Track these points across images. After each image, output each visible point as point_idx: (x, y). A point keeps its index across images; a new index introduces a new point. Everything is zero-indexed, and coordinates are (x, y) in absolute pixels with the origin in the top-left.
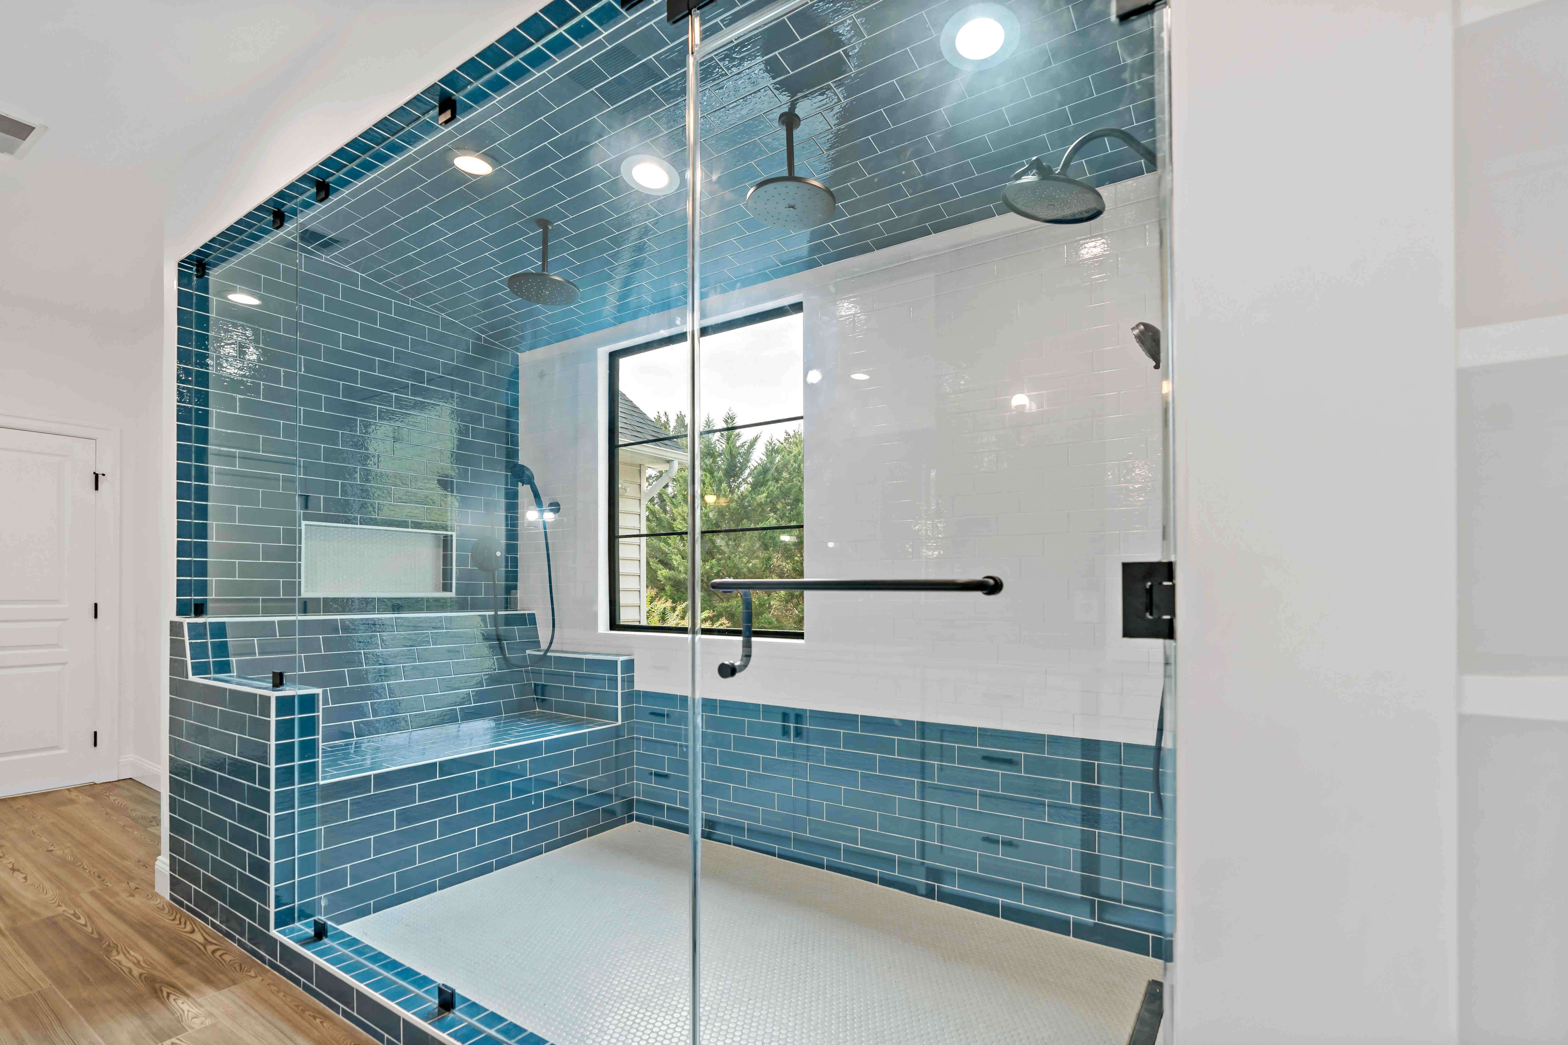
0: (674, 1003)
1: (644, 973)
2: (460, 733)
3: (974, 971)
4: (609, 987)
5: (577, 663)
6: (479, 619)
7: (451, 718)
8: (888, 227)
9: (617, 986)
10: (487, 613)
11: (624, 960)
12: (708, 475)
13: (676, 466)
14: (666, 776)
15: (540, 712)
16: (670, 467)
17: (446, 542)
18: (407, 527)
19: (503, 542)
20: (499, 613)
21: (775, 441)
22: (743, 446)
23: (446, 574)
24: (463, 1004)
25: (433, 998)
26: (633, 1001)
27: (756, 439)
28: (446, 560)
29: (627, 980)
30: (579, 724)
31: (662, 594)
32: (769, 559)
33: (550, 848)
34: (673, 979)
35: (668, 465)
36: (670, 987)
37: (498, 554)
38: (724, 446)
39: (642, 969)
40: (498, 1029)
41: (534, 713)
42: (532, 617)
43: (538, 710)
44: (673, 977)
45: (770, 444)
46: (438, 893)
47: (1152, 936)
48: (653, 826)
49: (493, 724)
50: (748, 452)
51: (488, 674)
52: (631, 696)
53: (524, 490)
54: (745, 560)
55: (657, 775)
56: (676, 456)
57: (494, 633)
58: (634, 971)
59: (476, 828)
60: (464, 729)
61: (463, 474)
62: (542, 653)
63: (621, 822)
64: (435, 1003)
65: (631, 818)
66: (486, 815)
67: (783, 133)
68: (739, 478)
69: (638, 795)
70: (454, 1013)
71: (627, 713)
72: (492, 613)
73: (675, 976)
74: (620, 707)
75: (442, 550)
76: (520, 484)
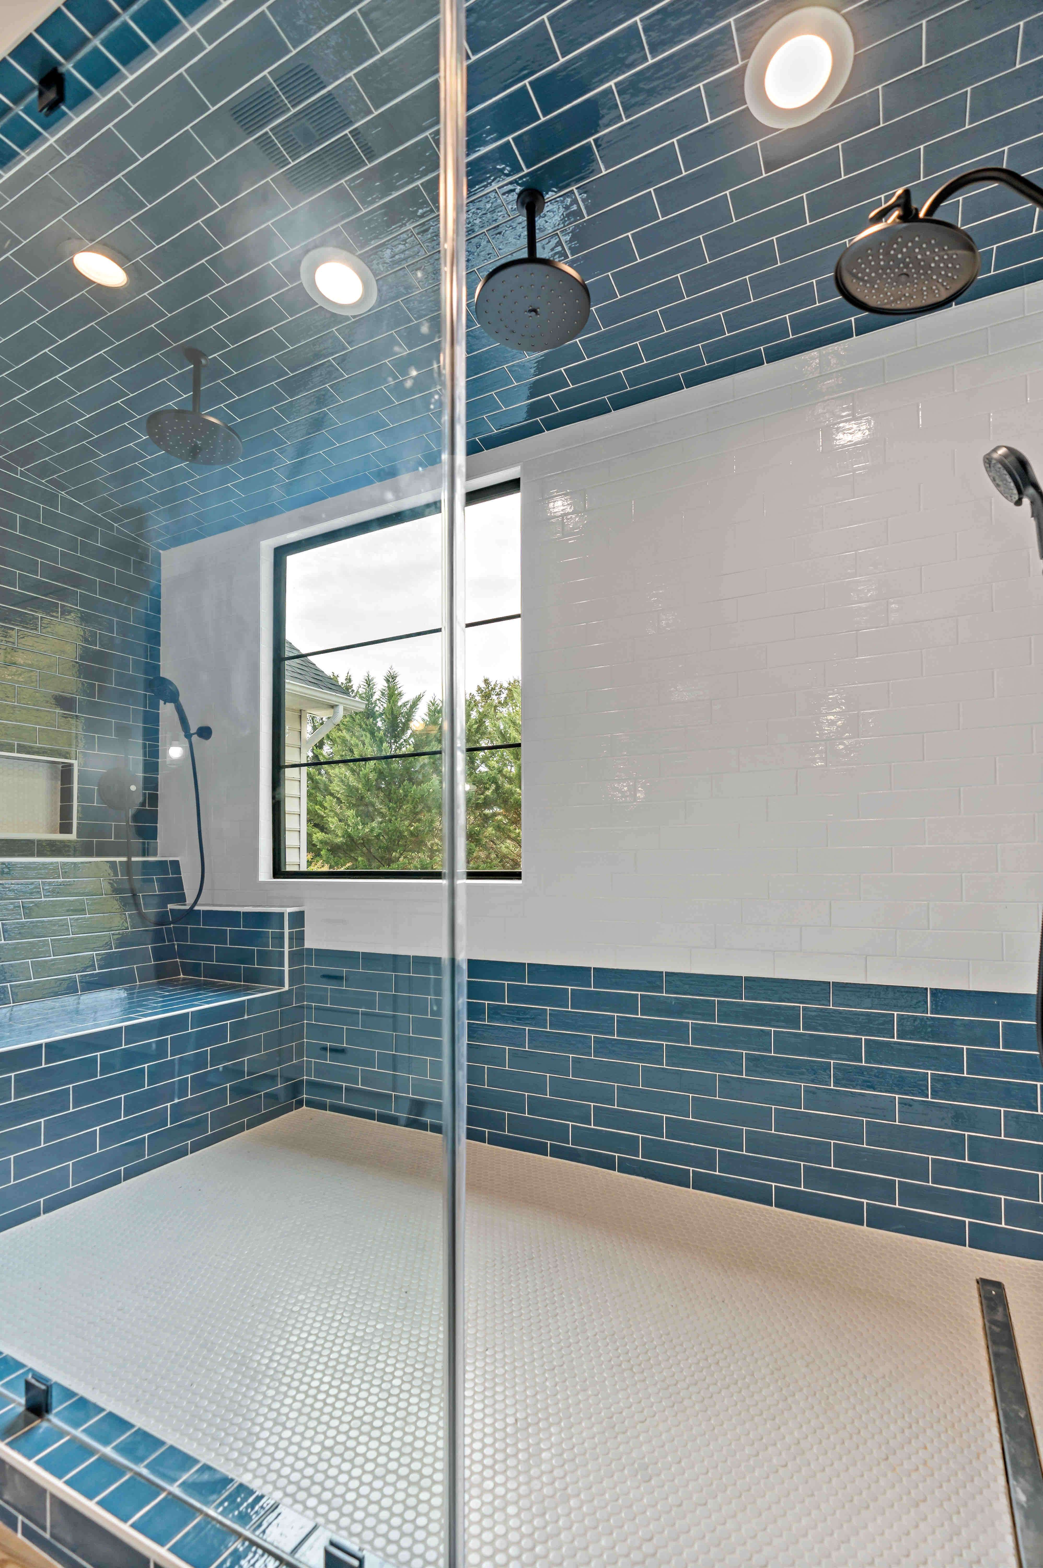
0: (380, 1366)
1: (333, 1319)
2: (81, 1007)
3: (765, 1282)
4: (284, 1347)
5: (231, 917)
6: (107, 867)
7: (71, 989)
8: (634, 378)
9: (296, 1344)
10: (118, 859)
11: (304, 1301)
12: (368, 735)
13: (341, 711)
14: (342, 1051)
15: (184, 979)
16: (334, 713)
17: (66, 773)
18: (12, 751)
19: (140, 775)
20: (133, 859)
21: (438, 702)
22: (405, 706)
23: (65, 813)
24: (66, 1401)
25: (16, 1395)
26: (321, 1367)
27: (418, 699)
28: (66, 795)
29: (310, 1334)
30: (235, 991)
31: (318, 858)
32: (432, 821)
33: (196, 1147)
34: (374, 1326)
35: (332, 711)
36: (372, 1340)
37: (133, 788)
38: (385, 705)
39: (329, 1315)
40: (116, 1446)
41: (178, 980)
42: (176, 865)
43: (182, 976)
44: (374, 1323)
45: (433, 705)
46: (43, 1217)
47: (969, 1222)
48: (328, 1112)
49: (123, 994)
50: (409, 716)
51: (119, 934)
52: (300, 955)
53: (167, 710)
54: (407, 823)
55: (334, 1050)
56: (341, 700)
57: (127, 886)
58: (320, 1318)
59: (98, 1128)
60: (86, 1001)
61: (89, 691)
62: (187, 907)
63: (287, 1109)
64: (19, 1404)
65: (300, 1104)
66: (112, 1109)
67: (523, 219)
68: (400, 738)
69: (309, 1075)
70: (49, 1421)
71: (295, 977)
72: (124, 859)
73: (377, 1323)
74: (286, 968)
75: (59, 783)
76: (162, 702)
